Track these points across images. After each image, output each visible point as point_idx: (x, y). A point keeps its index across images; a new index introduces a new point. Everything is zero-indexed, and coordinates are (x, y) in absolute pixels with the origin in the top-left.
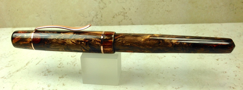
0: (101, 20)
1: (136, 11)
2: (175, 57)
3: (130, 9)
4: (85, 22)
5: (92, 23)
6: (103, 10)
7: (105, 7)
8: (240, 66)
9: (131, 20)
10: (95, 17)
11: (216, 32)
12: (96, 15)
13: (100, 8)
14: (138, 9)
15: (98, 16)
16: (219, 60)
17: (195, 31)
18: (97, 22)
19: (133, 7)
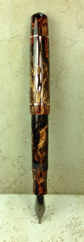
0: (21, 186)
1: (59, 179)
3: (53, 176)
4: (2, 188)
5: (10, 189)
6: (22, 176)
7: (25, 173)
9: (54, 188)
10: (14, 183)
12: (15, 182)
13: (20, 175)
14: (62, 176)
15: (17, 183)
18: (15, 188)
19: (57, 174)
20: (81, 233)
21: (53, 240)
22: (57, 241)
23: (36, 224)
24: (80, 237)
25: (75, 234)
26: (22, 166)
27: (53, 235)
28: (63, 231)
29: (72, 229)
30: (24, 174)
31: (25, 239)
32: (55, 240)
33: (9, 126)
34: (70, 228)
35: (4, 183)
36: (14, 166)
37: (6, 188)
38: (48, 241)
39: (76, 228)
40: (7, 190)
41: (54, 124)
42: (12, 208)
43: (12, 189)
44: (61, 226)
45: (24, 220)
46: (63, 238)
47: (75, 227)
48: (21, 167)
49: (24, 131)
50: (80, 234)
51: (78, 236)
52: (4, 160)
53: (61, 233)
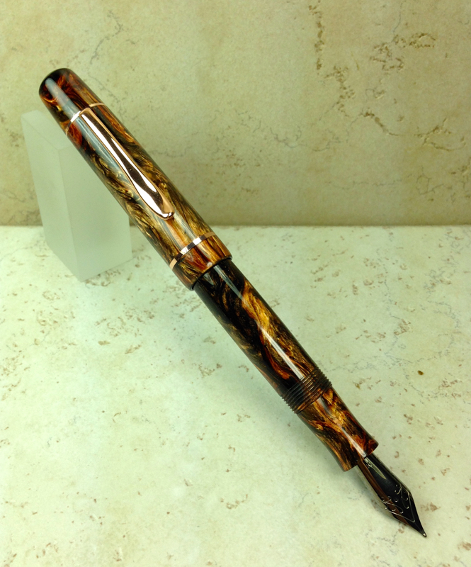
2: (245, 370)
8: (413, 416)
11: (372, 264)
16: (361, 386)
17: (315, 259)
21: (131, 316)
22: (140, 317)
23: (96, 287)
24: (192, 310)
25: (183, 306)
27: (132, 308)
28: (155, 299)
29: (177, 295)
31: (66, 316)
32: (134, 316)
33: (15, 50)
34: (174, 293)
35: (23, 201)
38: (119, 318)
41: (133, 43)
42: (44, 256)
44: (152, 290)
45: (68, 279)
46: (152, 313)
49: (55, 63)
50: (193, 306)
51: (189, 308)
52: (14, 143)
53: (151, 303)
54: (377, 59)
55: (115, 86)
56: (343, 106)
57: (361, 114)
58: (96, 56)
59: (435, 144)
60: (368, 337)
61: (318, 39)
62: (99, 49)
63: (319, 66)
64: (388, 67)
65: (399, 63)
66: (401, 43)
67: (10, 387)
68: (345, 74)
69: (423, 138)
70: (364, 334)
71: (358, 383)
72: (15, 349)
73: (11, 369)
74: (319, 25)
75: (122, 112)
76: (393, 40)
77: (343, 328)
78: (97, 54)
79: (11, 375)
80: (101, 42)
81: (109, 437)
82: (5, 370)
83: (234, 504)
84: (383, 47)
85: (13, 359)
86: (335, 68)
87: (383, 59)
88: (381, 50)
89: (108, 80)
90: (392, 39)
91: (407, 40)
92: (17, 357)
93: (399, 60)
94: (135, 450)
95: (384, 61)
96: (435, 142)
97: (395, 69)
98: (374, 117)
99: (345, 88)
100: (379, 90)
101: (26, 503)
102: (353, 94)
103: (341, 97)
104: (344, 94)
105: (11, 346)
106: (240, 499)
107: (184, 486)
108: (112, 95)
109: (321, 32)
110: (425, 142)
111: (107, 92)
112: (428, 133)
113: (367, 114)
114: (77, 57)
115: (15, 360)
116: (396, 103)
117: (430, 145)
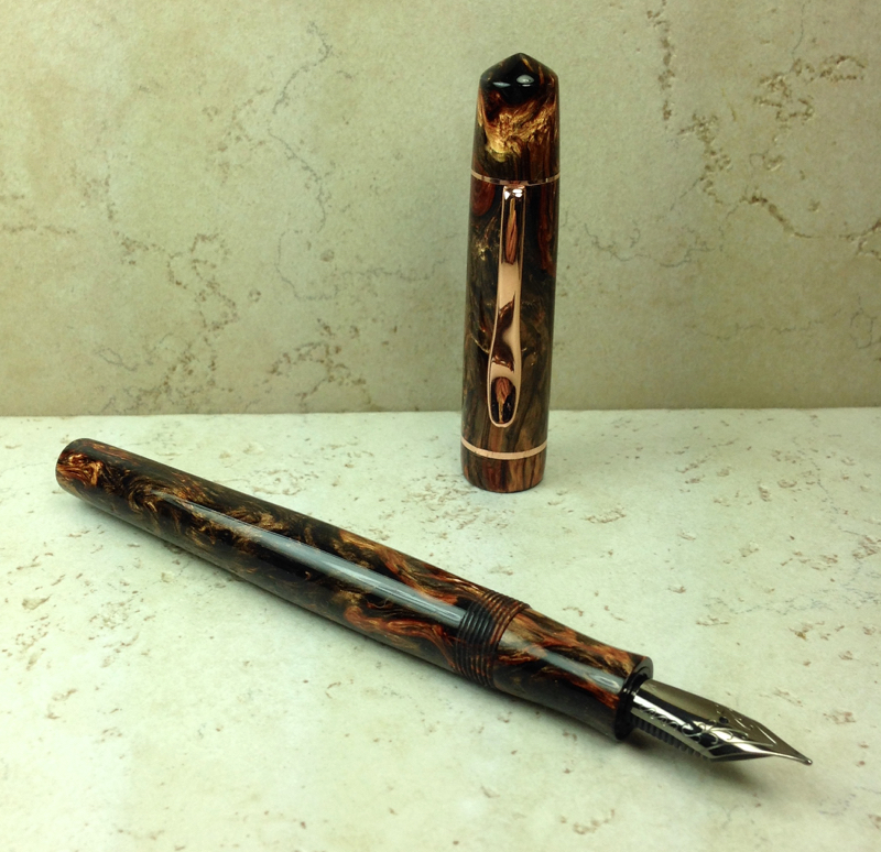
20: (471, 517)
24: (462, 527)
25: (441, 521)
26: (211, 285)
28: (388, 512)
29: (428, 506)
30: (223, 320)
33: (144, 89)
34: (422, 504)
35: (134, 369)
36: (178, 283)
37: (146, 392)
39: (447, 502)
40: (149, 401)
41: (348, 76)
42: (171, 454)
43: (175, 395)
44: (382, 500)
46: (386, 533)
47: (442, 500)
48: (209, 290)
49: (212, 113)
50: (461, 521)
51: (454, 524)
52: (128, 258)
53: (380, 518)
54: (766, 102)
55: (314, 151)
56: (711, 184)
57: (744, 199)
58: (284, 99)
59: (877, 254)
60: (804, 562)
61: (664, 68)
62: (290, 87)
63: (667, 114)
64: (785, 115)
65: (804, 108)
66: (805, 74)
67: (118, 646)
68: (712, 127)
69: (855, 243)
70: (795, 557)
71: (800, 630)
72: (125, 588)
73: (118, 618)
74: (665, 44)
75: (323, 198)
76: (793, 69)
77: (752, 549)
78: (285, 95)
79: (118, 629)
80: (294, 76)
81: (321, 721)
82: (105, 621)
83: (589, 825)
84: (774, 81)
85: (122, 604)
86: (694, 117)
87: (777, 100)
88: (773, 85)
89: (302, 142)
90: (790, 66)
91: (815, 67)
92: (129, 601)
93: (804, 102)
94: (376, 741)
95: (779, 105)
96: (878, 249)
97: (799, 117)
98: (767, 205)
99: (713, 153)
100: (773, 155)
101: (161, 832)
102: (728, 162)
103: (708, 168)
104: (712, 163)
105: (117, 585)
106: (600, 817)
107: (482, 797)
108: (307, 168)
109: (670, 55)
110: (860, 249)
111: (300, 163)
112: (864, 233)
113: (755, 199)
114: (250, 101)
115: (126, 606)
116: (803, 178)
117: (869, 255)
